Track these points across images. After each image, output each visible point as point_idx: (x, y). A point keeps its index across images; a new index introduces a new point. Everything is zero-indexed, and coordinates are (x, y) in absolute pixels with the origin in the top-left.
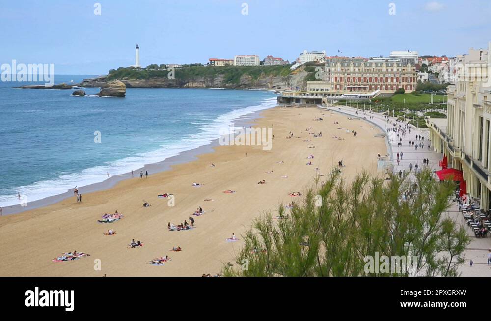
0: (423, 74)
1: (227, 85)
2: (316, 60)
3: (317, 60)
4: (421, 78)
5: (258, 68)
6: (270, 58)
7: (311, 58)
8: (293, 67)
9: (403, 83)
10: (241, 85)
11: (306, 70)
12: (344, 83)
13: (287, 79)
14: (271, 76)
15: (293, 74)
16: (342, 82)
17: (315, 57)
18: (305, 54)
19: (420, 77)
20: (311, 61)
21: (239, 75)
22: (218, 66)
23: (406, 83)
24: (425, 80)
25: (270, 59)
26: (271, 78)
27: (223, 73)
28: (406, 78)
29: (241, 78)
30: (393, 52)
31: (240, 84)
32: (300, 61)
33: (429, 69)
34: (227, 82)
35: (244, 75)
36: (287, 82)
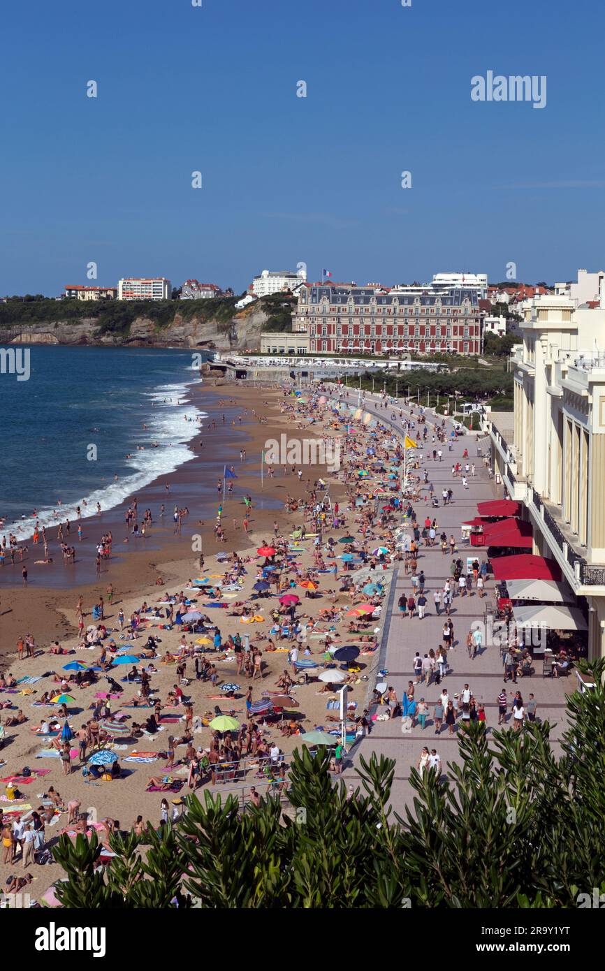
0: (496, 319)
1: (103, 339)
2: (286, 290)
3: (289, 289)
4: (493, 327)
5: (166, 305)
6: (194, 285)
7: (276, 286)
8: (240, 304)
9: (456, 337)
10: (132, 340)
11: (264, 309)
12: (335, 336)
13: (226, 328)
14: (195, 321)
15: (239, 318)
16: (332, 336)
17: (286, 284)
18: (265, 277)
19: (490, 325)
20: (276, 291)
21: (128, 321)
22: (85, 300)
23: (461, 338)
24: (501, 332)
25: (192, 287)
26: (195, 326)
27: (95, 315)
28: (461, 328)
29: (132, 326)
30: (439, 276)
31: (132, 337)
32: (254, 292)
33: (511, 309)
34: (103, 332)
35: (138, 320)
36: (227, 335)
